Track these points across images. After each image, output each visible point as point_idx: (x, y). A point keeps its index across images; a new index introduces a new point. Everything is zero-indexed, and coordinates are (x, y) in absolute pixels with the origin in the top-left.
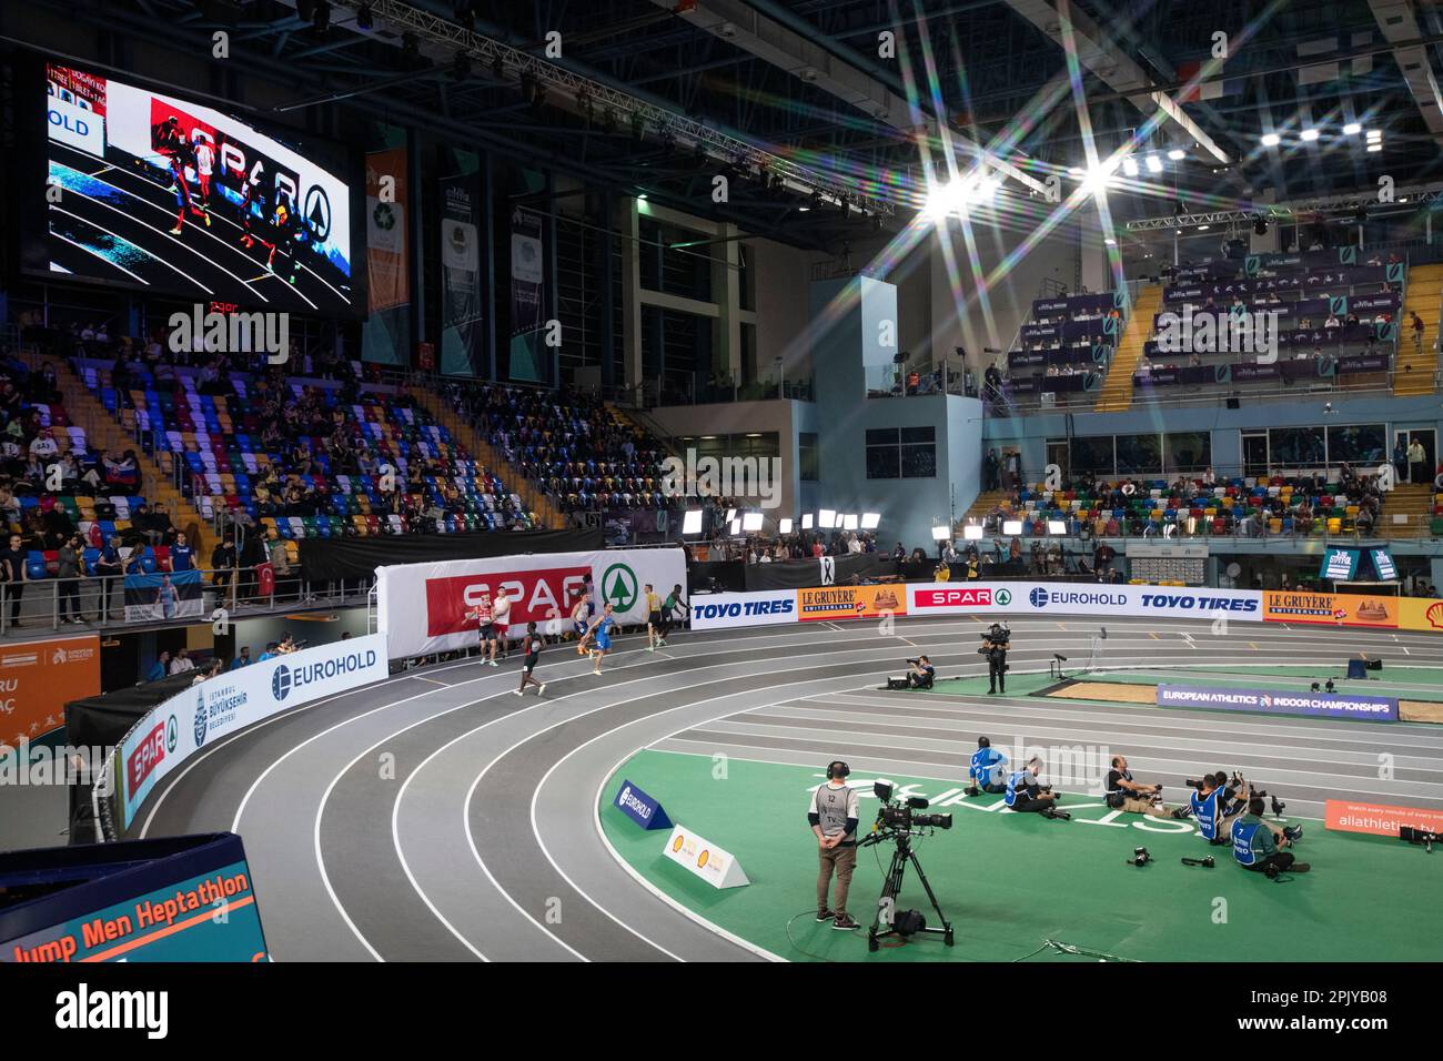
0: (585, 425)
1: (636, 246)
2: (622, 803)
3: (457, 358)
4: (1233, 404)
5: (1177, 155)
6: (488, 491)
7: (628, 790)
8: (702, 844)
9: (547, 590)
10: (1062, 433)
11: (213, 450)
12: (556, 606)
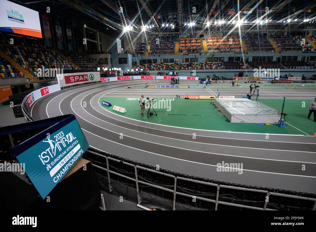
0: (81, 56)
1: (85, 32)
2: (103, 103)
3: (60, 46)
4: (159, 56)
5: (153, 26)
6: (69, 65)
7: (104, 102)
8: (119, 108)
9: (82, 78)
10: (141, 59)
11: (23, 58)
12: (83, 80)
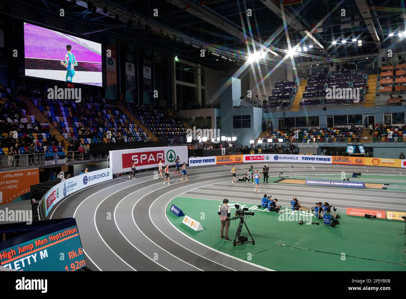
0: (162, 115)
1: (175, 69)
2: (172, 210)
3: (129, 97)
4: (325, 109)
5: (311, 46)
6: (137, 132)
7: (173, 207)
8: (192, 220)
9: (153, 157)
10: (282, 117)
11: (68, 121)
12: (155, 161)
